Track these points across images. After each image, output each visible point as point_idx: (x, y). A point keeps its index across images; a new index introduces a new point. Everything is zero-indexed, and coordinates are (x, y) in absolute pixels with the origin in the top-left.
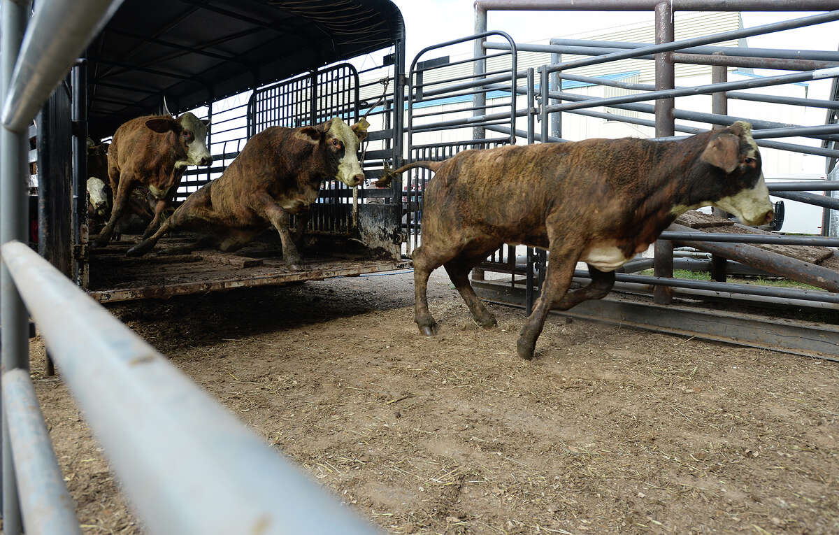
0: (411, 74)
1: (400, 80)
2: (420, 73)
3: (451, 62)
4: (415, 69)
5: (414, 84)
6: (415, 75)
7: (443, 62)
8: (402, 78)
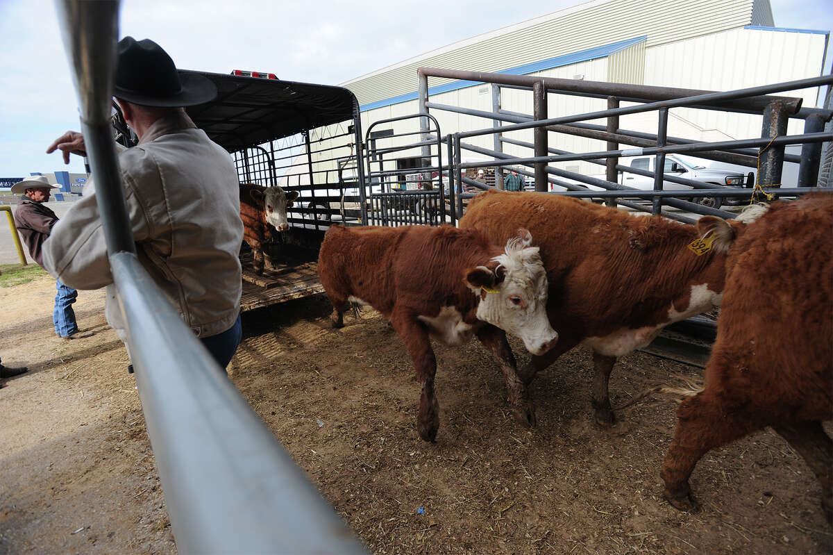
0: (367, 141)
1: (360, 146)
2: (373, 141)
3: (395, 134)
4: (369, 137)
5: (370, 149)
6: (370, 142)
7: (389, 133)
8: (360, 145)
